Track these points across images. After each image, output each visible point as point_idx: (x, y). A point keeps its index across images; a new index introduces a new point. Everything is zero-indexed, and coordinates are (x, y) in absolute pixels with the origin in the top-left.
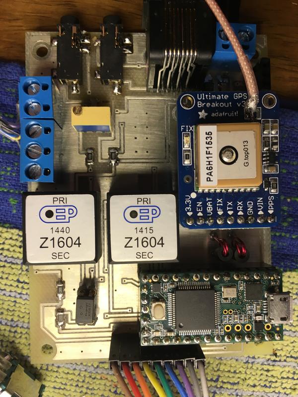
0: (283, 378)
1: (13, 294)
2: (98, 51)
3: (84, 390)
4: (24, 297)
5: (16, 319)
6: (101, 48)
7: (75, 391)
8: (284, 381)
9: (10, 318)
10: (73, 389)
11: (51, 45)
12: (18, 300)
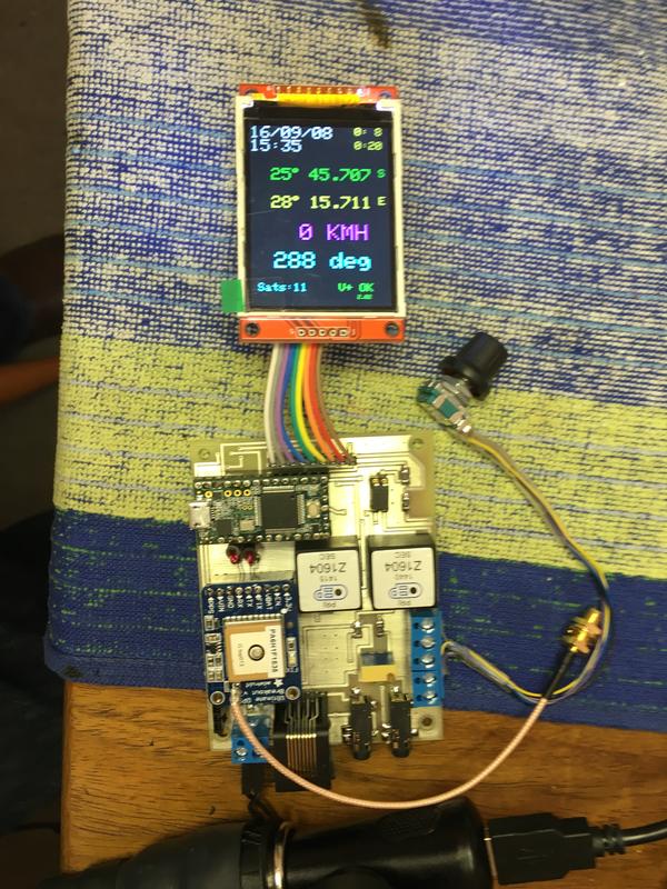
0: (174, 412)
1: (452, 494)
2: (375, 726)
3: (381, 396)
4: (441, 491)
5: (450, 466)
6: (371, 729)
7: (390, 395)
8: (173, 409)
9: (456, 467)
10: (393, 398)
11: (418, 729)
12: (447, 487)
